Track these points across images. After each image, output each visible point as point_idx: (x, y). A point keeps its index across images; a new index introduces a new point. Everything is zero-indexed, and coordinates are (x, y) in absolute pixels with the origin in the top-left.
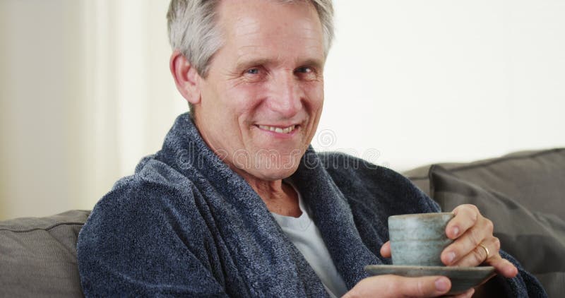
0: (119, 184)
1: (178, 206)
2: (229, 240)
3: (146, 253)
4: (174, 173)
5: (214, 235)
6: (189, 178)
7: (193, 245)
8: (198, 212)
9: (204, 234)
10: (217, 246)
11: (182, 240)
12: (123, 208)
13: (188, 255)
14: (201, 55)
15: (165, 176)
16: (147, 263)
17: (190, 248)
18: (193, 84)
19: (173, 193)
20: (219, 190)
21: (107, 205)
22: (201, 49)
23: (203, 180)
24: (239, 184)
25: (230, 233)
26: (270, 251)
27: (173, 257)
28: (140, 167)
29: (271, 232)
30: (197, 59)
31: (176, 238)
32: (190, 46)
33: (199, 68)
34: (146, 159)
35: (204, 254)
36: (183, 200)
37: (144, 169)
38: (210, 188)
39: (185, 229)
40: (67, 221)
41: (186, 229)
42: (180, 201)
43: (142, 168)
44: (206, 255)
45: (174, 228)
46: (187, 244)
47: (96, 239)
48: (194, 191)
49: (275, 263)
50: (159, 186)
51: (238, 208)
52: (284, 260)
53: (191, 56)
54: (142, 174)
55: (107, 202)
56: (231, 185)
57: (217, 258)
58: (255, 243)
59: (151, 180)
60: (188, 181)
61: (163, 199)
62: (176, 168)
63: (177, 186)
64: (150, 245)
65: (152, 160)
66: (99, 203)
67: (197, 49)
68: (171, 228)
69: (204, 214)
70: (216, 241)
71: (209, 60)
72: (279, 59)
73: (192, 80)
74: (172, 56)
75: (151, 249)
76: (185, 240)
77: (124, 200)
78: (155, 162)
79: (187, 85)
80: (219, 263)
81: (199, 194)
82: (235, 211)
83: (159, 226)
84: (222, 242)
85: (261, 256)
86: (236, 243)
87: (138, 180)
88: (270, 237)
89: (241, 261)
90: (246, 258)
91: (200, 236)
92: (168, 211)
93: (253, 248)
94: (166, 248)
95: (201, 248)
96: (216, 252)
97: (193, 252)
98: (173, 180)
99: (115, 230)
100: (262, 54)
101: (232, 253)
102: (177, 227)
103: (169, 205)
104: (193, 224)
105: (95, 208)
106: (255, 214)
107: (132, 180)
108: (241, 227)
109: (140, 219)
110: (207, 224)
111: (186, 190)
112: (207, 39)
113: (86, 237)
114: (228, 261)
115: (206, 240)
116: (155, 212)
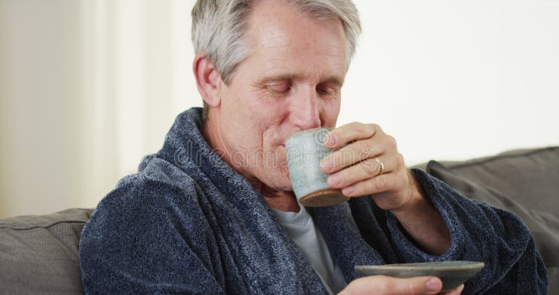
0: (123, 182)
1: (180, 205)
2: (230, 238)
3: (148, 251)
4: (177, 171)
5: (216, 234)
6: (192, 177)
7: (195, 243)
8: (200, 211)
9: (206, 233)
10: (219, 245)
11: (183, 238)
12: (126, 206)
13: (189, 254)
14: (228, 62)
15: (168, 174)
16: (148, 261)
17: (191, 246)
18: (214, 87)
19: (176, 191)
20: (220, 190)
21: (111, 204)
22: (228, 55)
23: (206, 179)
24: (239, 184)
25: (231, 231)
26: (269, 250)
27: (174, 255)
28: (143, 166)
29: (271, 231)
30: (223, 64)
31: (178, 236)
32: (216, 51)
33: (223, 73)
34: (149, 158)
35: (206, 253)
36: (186, 199)
37: (148, 167)
38: (212, 188)
39: (187, 227)
40: (68, 219)
41: (189, 227)
42: (183, 200)
43: (145, 167)
44: (208, 254)
45: (176, 227)
46: (189, 243)
47: (100, 238)
48: (196, 189)
49: (274, 262)
50: (162, 184)
51: (239, 208)
52: (284, 260)
53: (217, 60)
54: (145, 172)
55: (110, 201)
56: (231, 185)
57: (218, 257)
58: (255, 242)
59: (154, 179)
60: (191, 180)
61: (166, 198)
62: (179, 165)
63: (180, 185)
64: (151, 242)
65: (155, 159)
66: (103, 201)
67: (224, 55)
68: (173, 226)
69: (206, 213)
70: (218, 240)
71: (235, 67)
72: (305, 74)
73: (214, 83)
74: (195, 59)
75: (153, 247)
76: (187, 239)
77: (127, 198)
78: (159, 160)
79: (208, 87)
80: (220, 263)
81: (202, 193)
82: (236, 210)
83: (161, 224)
84: (223, 241)
85: (261, 255)
86: (237, 241)
87: (141, 179)
88: (270, 236)
89: (241, 260)
90: (246, 256)
91: (202, 235)
92: (170, 209)
93: (253, 247)
94: (168, 247)
95: (204, 247)
96: (217, 250)
97: (194, 251)
98: (176, 178)
99: (117, 228)
100: (290, 69)
101: (233, 251)
102: (179, 226)
103: (172, 204)
104: (195, 222)
105: (98, 206)
106: (255, 213)
107: (135, 178)
108: (242, 226)
109: (142, 217)
110: (209, 223)
111: (189, 188)
112: (235, 47)
113: (90, 235)
114: (228, 260)
115: (208, 239)
116: (158, 211)
